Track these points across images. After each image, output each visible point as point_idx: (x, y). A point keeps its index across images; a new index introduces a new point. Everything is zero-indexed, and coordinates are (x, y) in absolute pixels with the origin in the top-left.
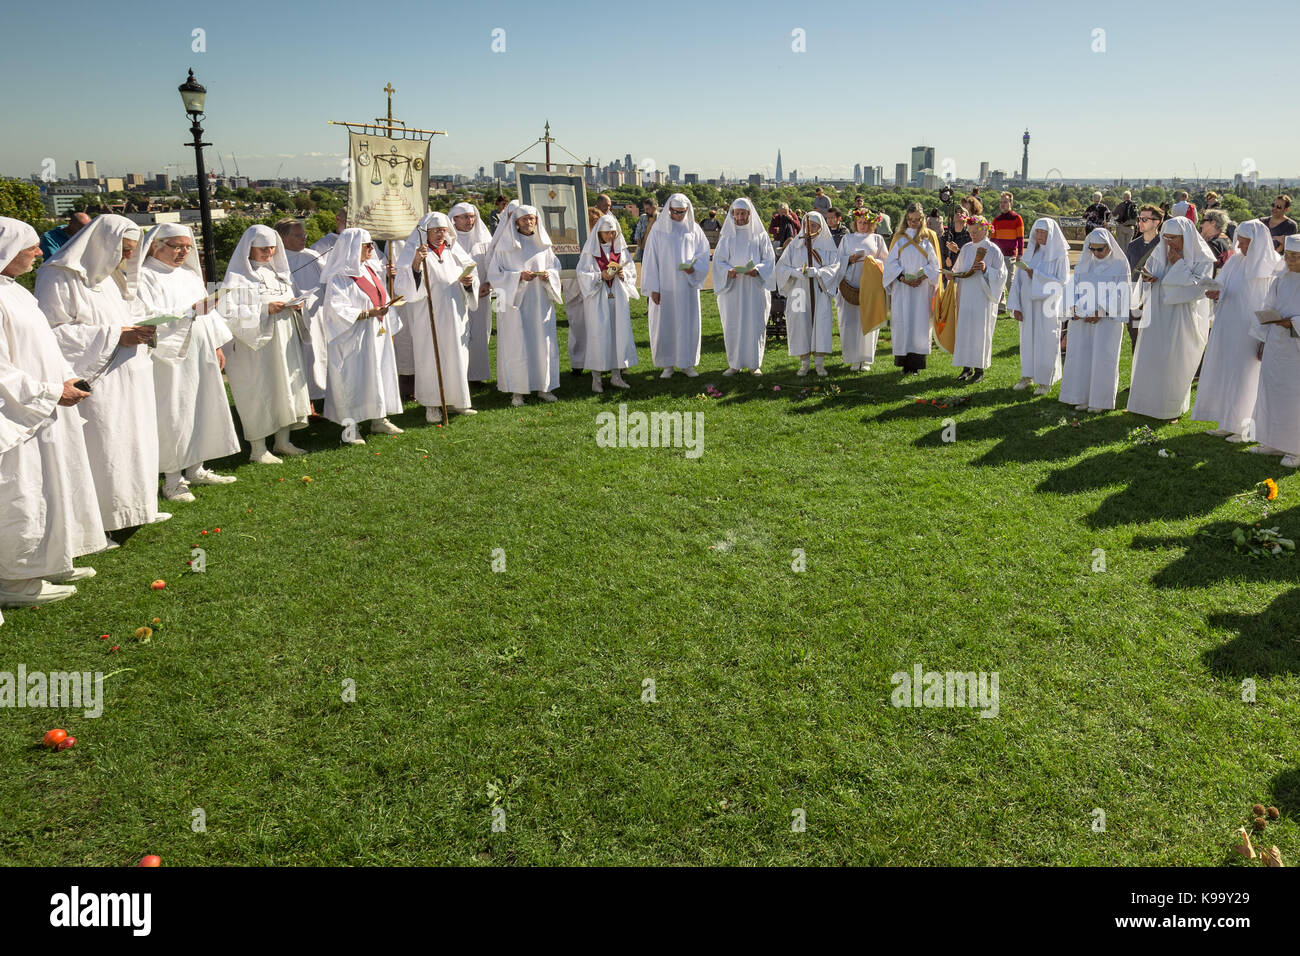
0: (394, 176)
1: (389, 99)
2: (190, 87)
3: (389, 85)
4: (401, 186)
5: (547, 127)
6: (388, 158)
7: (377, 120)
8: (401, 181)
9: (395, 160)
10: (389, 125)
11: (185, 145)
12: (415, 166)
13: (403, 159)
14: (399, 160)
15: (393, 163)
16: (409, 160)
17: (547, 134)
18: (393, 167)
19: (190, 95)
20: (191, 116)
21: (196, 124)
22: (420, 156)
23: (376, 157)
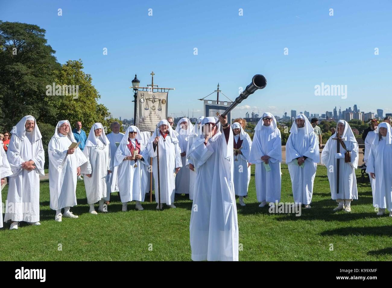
0: (154, 106)
1: (152, 77)
2: (135, 81)
3: (153, 72)
4: (157, 110)
5: (218, 86)
6: (152, 100)
7: (147, 85)
8: (157, 108)
9: (154, 100)
10: (152, 87)
11: (132, 101)
12: (162, 102)
13: (158, 100)
14: (156, 100)
15: (154, 101)
16: (160, 100)
17: (218, 89)
18: (153, 103)
19: (135, 84)
20: (135, 91)
21: (136, 94)
22: (164, 98)
23: (147, 99)
